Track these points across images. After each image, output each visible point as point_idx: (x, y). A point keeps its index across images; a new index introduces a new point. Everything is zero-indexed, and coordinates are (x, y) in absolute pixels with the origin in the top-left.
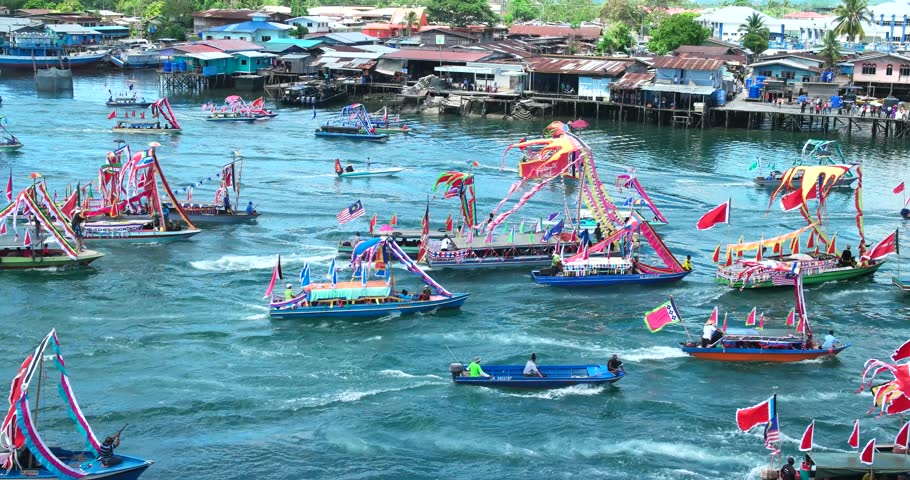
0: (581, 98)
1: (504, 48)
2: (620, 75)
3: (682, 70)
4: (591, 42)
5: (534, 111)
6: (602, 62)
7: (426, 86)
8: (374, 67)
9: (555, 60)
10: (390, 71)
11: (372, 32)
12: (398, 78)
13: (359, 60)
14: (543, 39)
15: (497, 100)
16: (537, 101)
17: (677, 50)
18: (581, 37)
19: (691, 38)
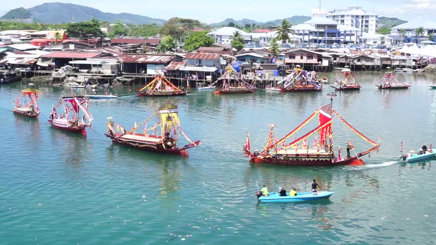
0: (149, 75)
1: (108, 50)
2: (168, 63)
3: (200, 60)
4: (155, 46)
5: (124, 83)
6: (159, 56)
7: (65, 71)
8: (36, 62)
9: (134, 56)
10: (45, 64)
11: (36, 44)
12: (50, 68)
13: (27, 59)
14: (129, 45)
15: (104, 78)
16: (126, 77)
17: (198, 50)
18: (149, 44)
19: (205, 43)
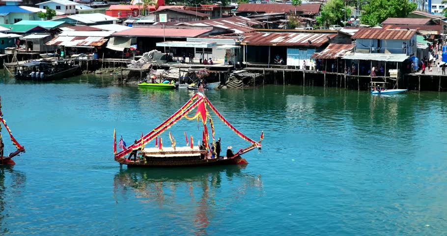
0: (290, 67)
1: (226, 24)
2: (324, 46)
3: (379, 41)
4: (312, 17)
5: (246, 80)
6: (309, 35)
7: (149, 60)
8: (106, 44)
9: (267, 34)
10: (120, 48)
11: (114, 13)
12: (127, 53)
13: (93, 38)
14: (267, 15)
15: (212, 72)
16: (249, 71)
17: (384, 22)
18: (302, 12)
19: (397, 11)
